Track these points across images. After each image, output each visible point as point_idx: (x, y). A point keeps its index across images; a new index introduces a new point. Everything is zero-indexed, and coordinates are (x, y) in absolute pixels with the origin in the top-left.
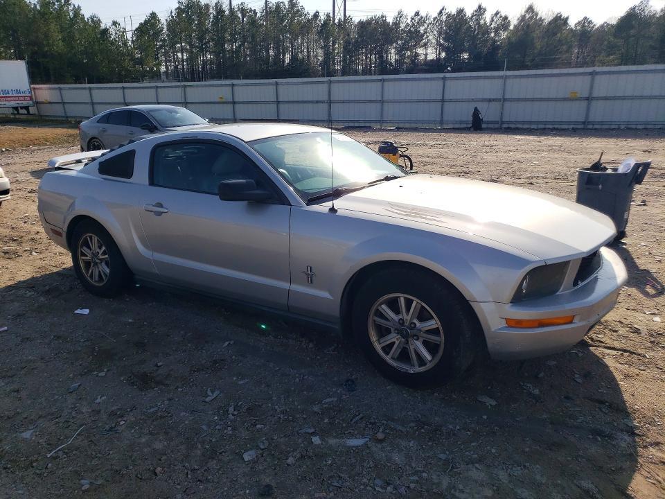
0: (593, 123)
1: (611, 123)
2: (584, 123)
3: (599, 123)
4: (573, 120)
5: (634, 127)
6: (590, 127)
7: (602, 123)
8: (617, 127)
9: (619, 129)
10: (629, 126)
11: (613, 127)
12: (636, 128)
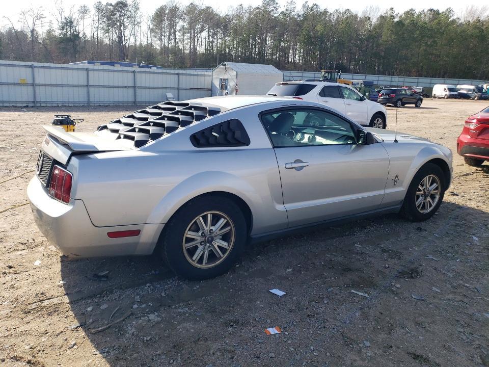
0: (40, 102)
1: (52, 102)
2: (34, 102)
3: (44, 102)
4: (24, 100)
5: (67, 105)
6: (38, 105)
7: (46, 102)
8: (56, 105)
9: (58, 106)
10: (64, 105)
11: (54, 105)
12: (68, 106)
